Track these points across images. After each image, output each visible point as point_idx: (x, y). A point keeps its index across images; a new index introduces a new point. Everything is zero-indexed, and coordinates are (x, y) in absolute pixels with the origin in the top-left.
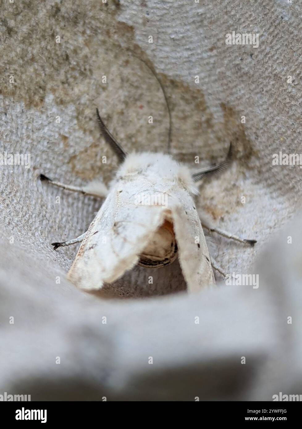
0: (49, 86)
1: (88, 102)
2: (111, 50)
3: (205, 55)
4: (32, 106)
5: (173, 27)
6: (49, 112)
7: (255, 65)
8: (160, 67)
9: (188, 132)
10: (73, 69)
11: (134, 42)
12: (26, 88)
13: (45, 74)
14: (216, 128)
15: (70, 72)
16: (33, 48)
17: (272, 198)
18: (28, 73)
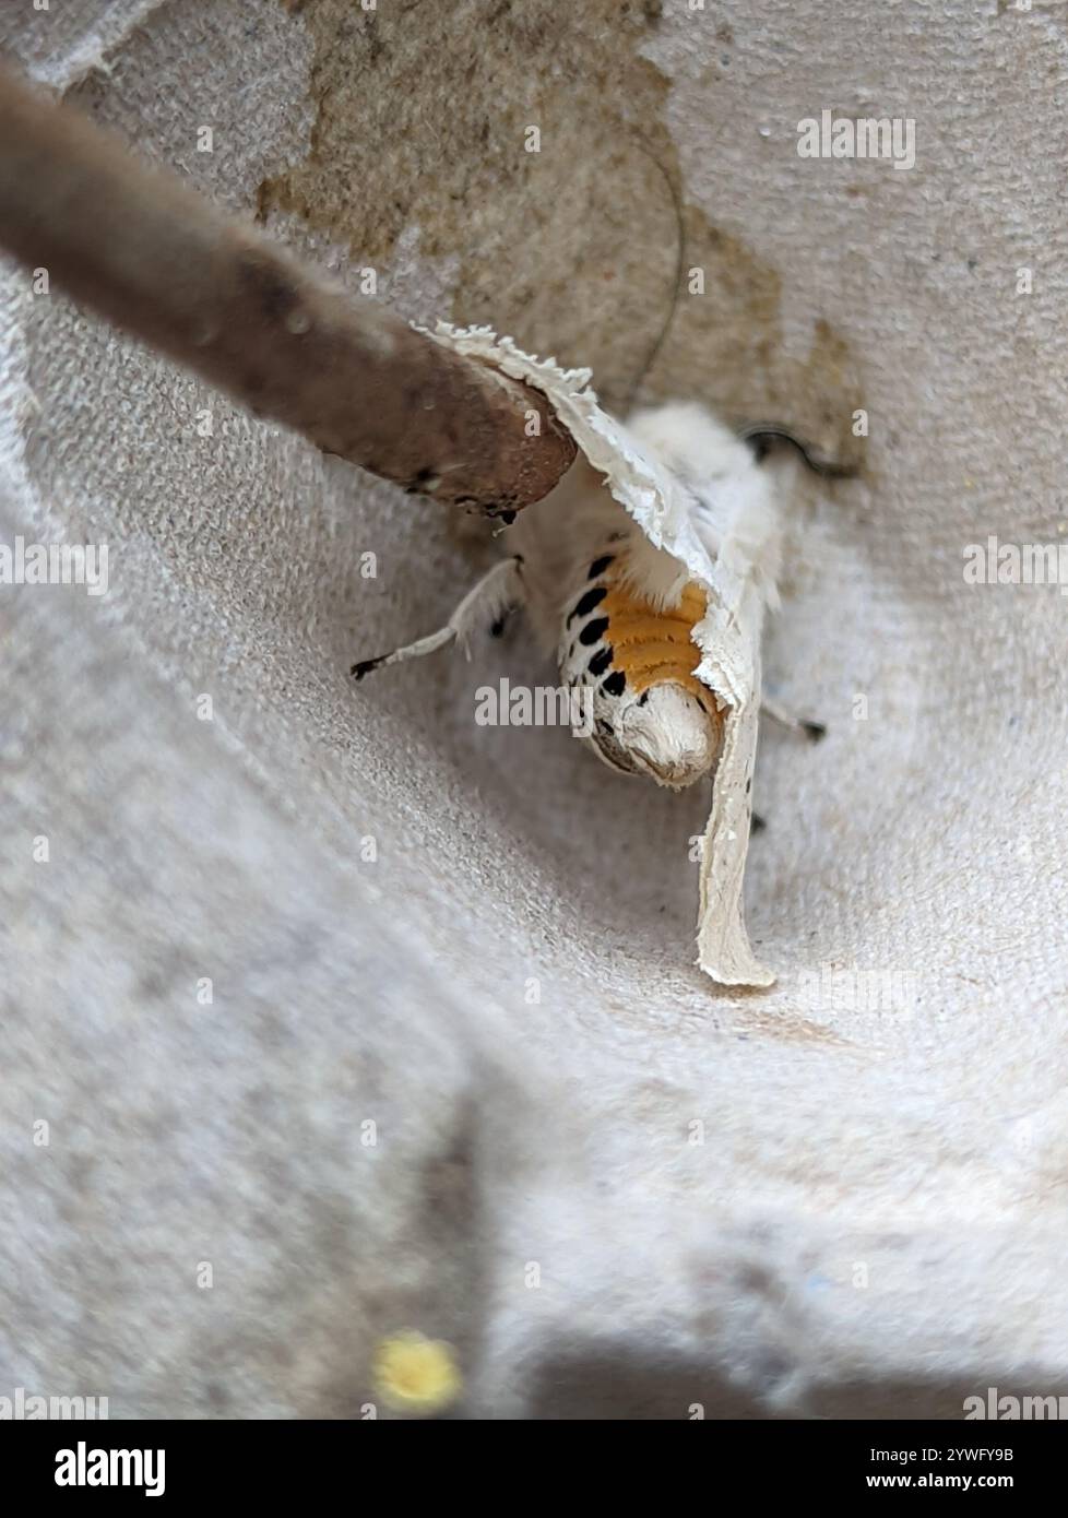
0: (418, 204)
1: (494, 254)
2: (593, 125)
3: (827, 198)
4: (366, 254)
5: (775, 110)
6: (399, 272)
7: (972, 289)
8: (697, 192)
9: (701, 360)
10: (488, 164)
11: (660, 118)
12: (368, 207)
13: (421, 173)
14: (778, 370)
15: (479, 171)
16: (416, 102)
17: (875, 597)
18: (383, 168)
